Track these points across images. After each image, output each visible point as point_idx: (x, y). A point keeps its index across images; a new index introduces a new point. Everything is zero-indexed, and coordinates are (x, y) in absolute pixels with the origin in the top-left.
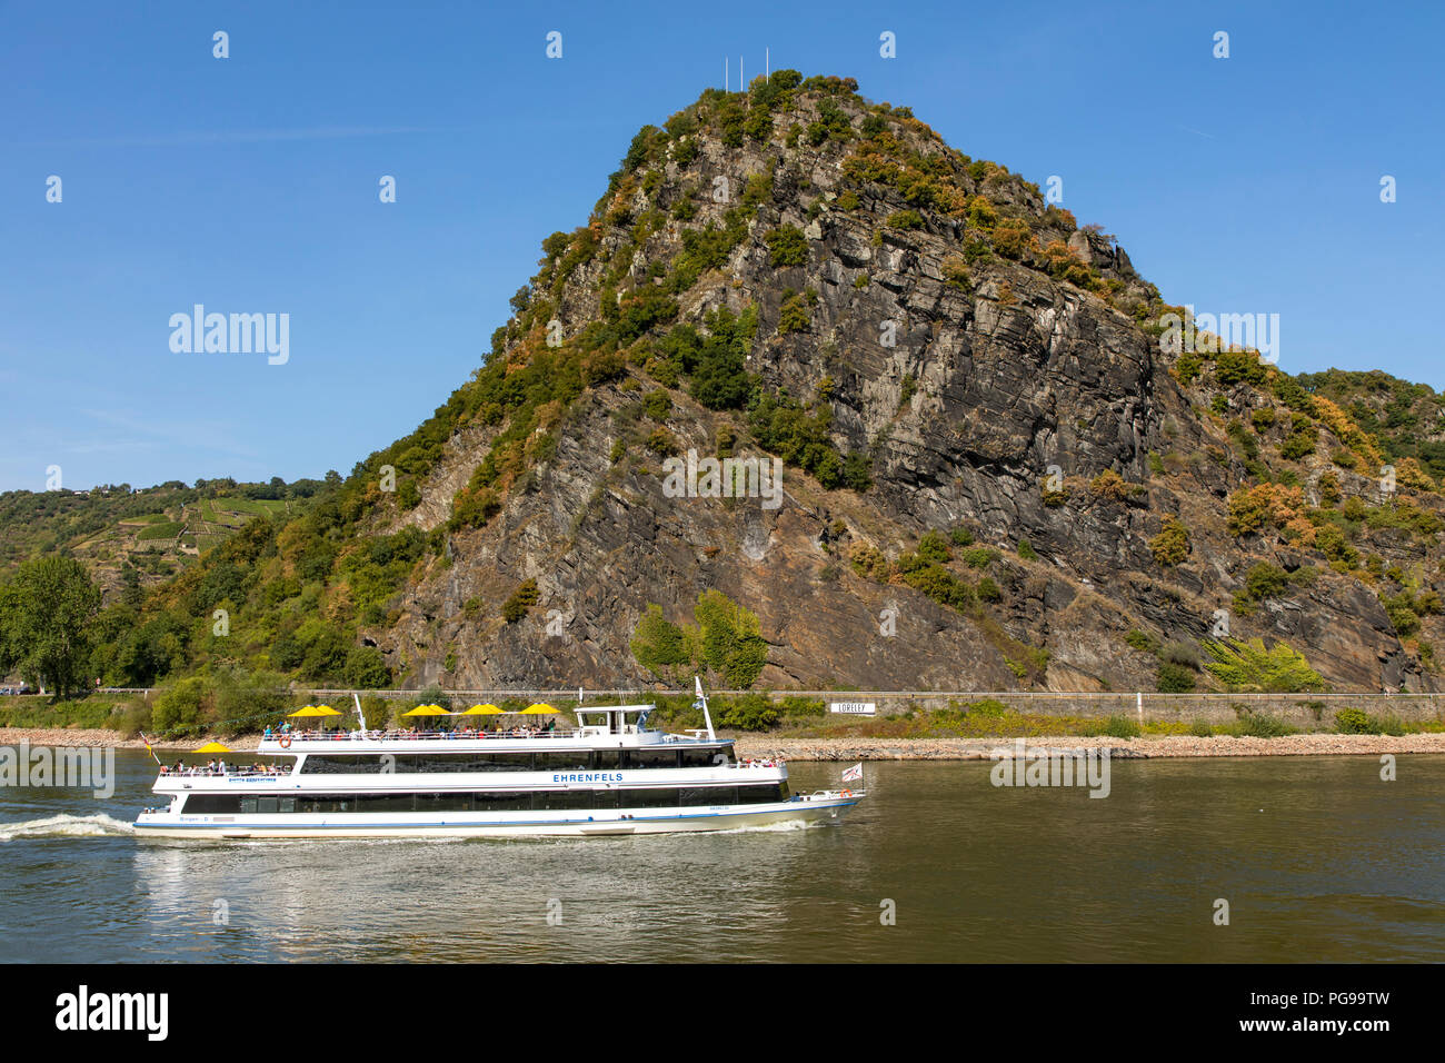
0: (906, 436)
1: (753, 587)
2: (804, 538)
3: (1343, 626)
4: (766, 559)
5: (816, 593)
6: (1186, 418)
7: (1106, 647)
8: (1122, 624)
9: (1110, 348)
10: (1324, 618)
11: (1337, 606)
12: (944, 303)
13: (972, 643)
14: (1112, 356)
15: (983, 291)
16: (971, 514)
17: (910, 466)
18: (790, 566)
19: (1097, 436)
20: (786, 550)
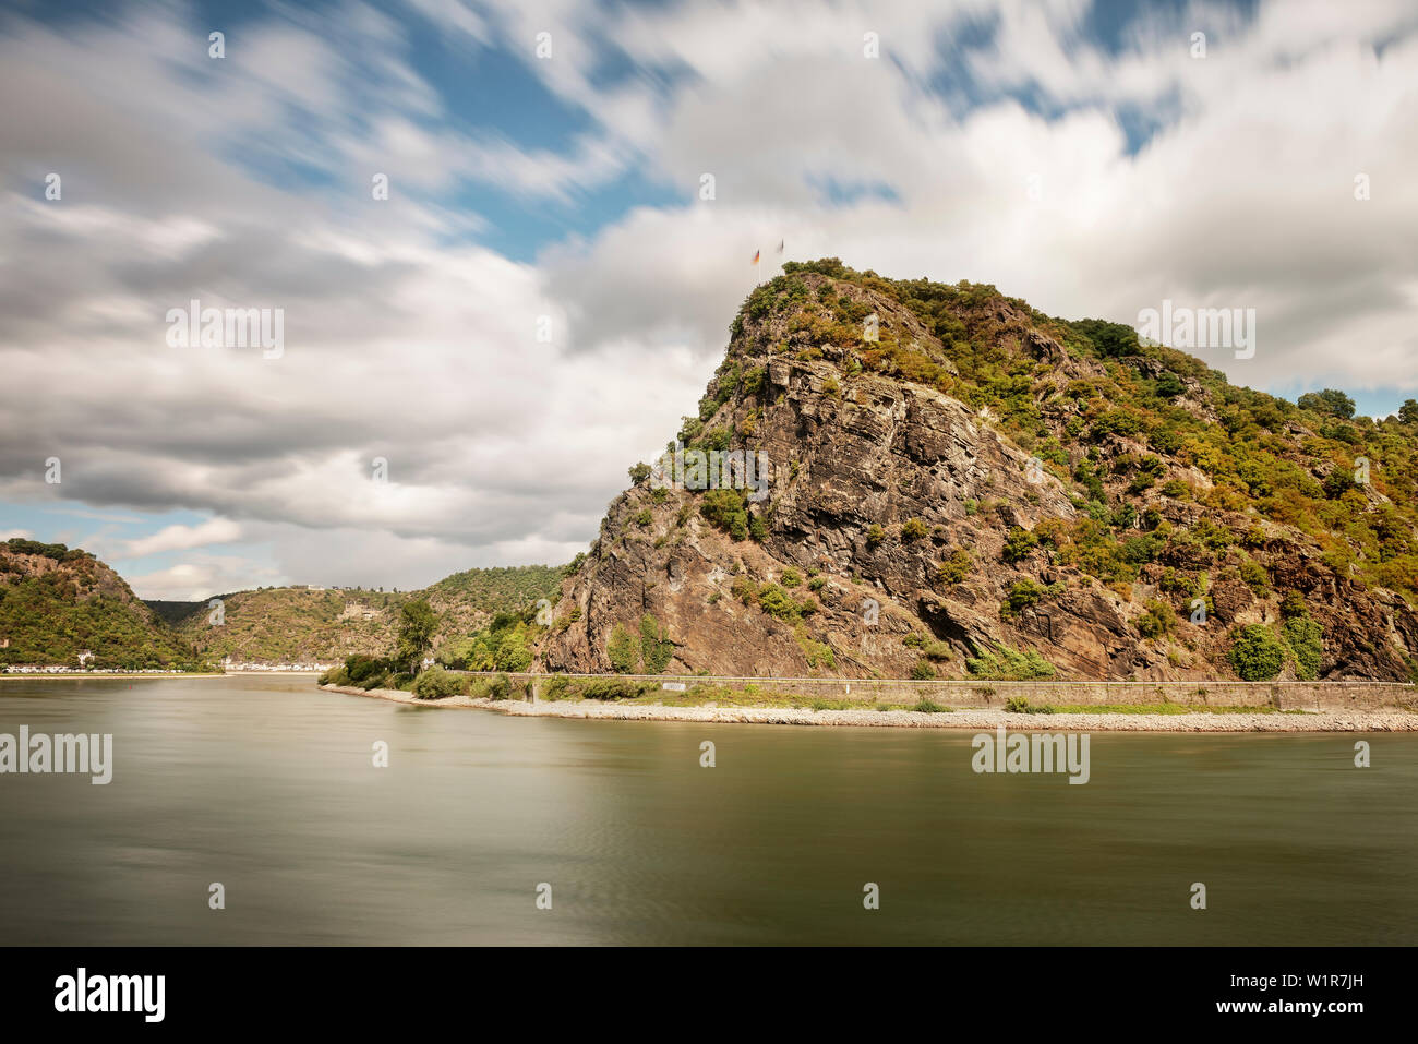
0: (788, 503)
1: (670, 608)
2: (702, 575)
3: (1081, 627)
4: (680, 591)
5: (705, 611)
6: (1005, 471)
7: (889, 645)
8: (907, 628)
9: (930, 427)
10: (1067, 622)
11: (1078, 612)
12: (821, 409)
13: (786, 643)
14: (929, 432)
15: (849, 396)
16: (827, 553)
17: (787, 523)
18: (694, 594)
19: (913, 492)
20: (692, 584)
